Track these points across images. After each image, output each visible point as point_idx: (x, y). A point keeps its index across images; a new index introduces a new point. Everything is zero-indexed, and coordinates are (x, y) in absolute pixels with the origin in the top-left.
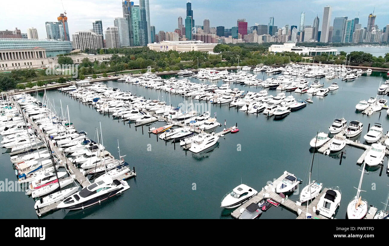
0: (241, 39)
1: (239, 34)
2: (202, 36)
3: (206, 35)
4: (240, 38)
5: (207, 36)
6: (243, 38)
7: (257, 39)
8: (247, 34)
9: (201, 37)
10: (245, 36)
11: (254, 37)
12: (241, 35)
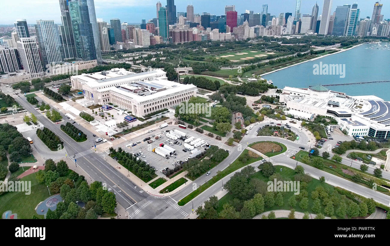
0: (230, 33)
1: (227, 26)
2: (180, 32)
3: (186, 31)
4: (228, 32)
5: (188, 31)
6: (232, 31)
7: (248, 31)
8: (236, 26)
9: (179, 34)
10: (235, 28)
11: (245, 30)
12: (230, 28)
